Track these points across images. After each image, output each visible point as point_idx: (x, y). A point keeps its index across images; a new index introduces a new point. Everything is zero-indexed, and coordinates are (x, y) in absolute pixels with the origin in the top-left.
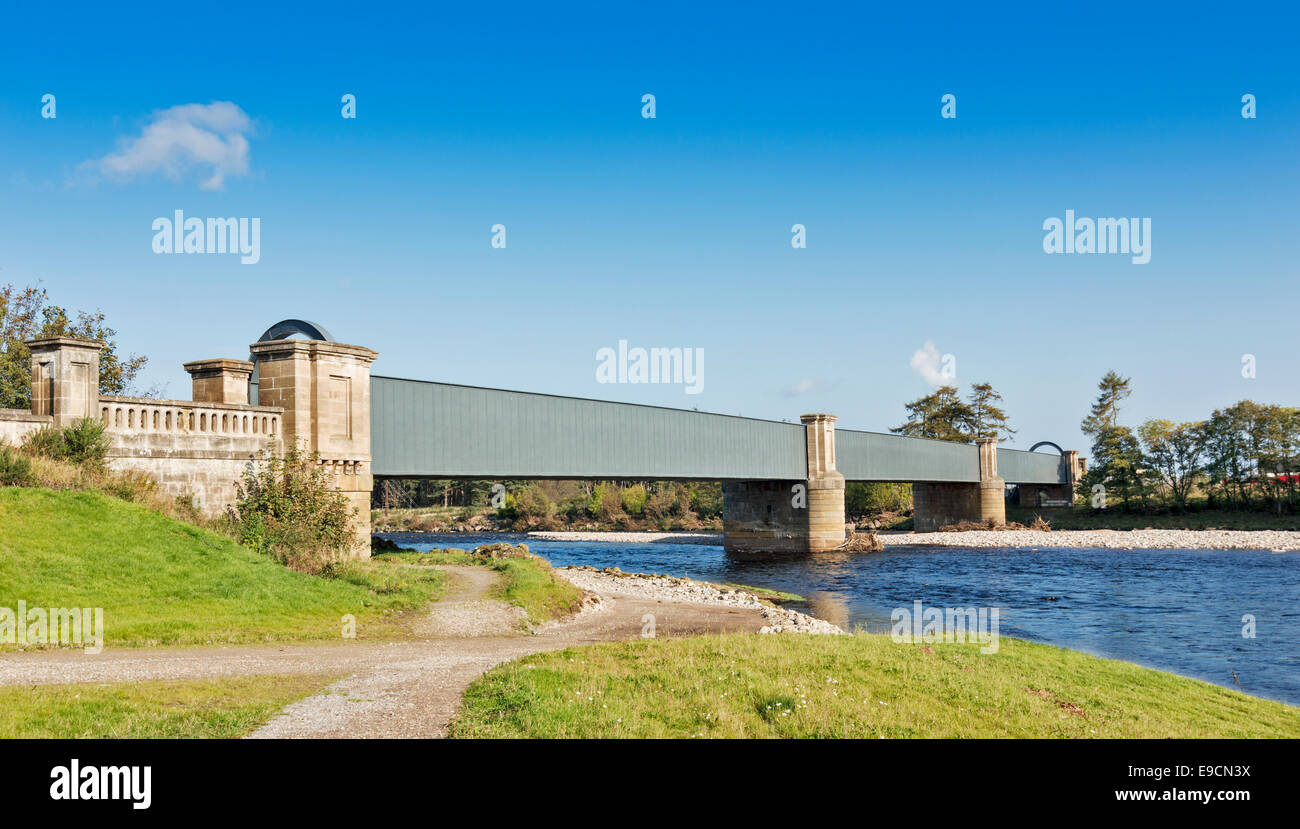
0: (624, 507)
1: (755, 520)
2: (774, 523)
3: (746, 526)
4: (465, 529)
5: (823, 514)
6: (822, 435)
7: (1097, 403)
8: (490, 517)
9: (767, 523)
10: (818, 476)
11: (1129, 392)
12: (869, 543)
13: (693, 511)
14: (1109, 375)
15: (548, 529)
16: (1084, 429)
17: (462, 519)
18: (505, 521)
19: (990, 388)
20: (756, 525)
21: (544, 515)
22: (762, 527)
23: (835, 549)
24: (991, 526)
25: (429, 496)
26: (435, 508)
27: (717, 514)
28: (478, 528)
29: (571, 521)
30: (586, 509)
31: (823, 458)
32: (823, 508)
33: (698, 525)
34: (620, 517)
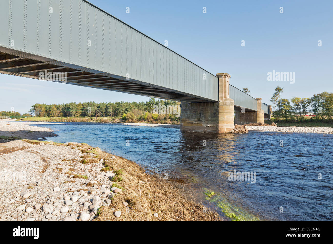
0: (153, 118)
1: (194, 119)
2: (202, 120)
3: (190, 121)
4: (114, 122)
5: (225, 116)
6: (225, 82)
7: (274, 94)
8: (120, 119)
9: (199, 120)
10: (223, 100)
11: (283, 92)
12: (243, 130)
13: (169, 119)
14: (277, 87)
15: (134, 122)
16: (271, 100)
17: (113, 120)
18: (124, 120)
19: (247, 89)
20: (194, 121)
21: (133, 119)
22: (197, 122)
23: (230, 132)
24: (260, 124)
25: (107, 114)
26: (109, 117)
27: (176, 120)
28: (117, 122)
29: (139, 121)
30: (143, 118)
31: (225, 93)
32: (225, 114)
33: (171, 122)
34: (151, 120)
